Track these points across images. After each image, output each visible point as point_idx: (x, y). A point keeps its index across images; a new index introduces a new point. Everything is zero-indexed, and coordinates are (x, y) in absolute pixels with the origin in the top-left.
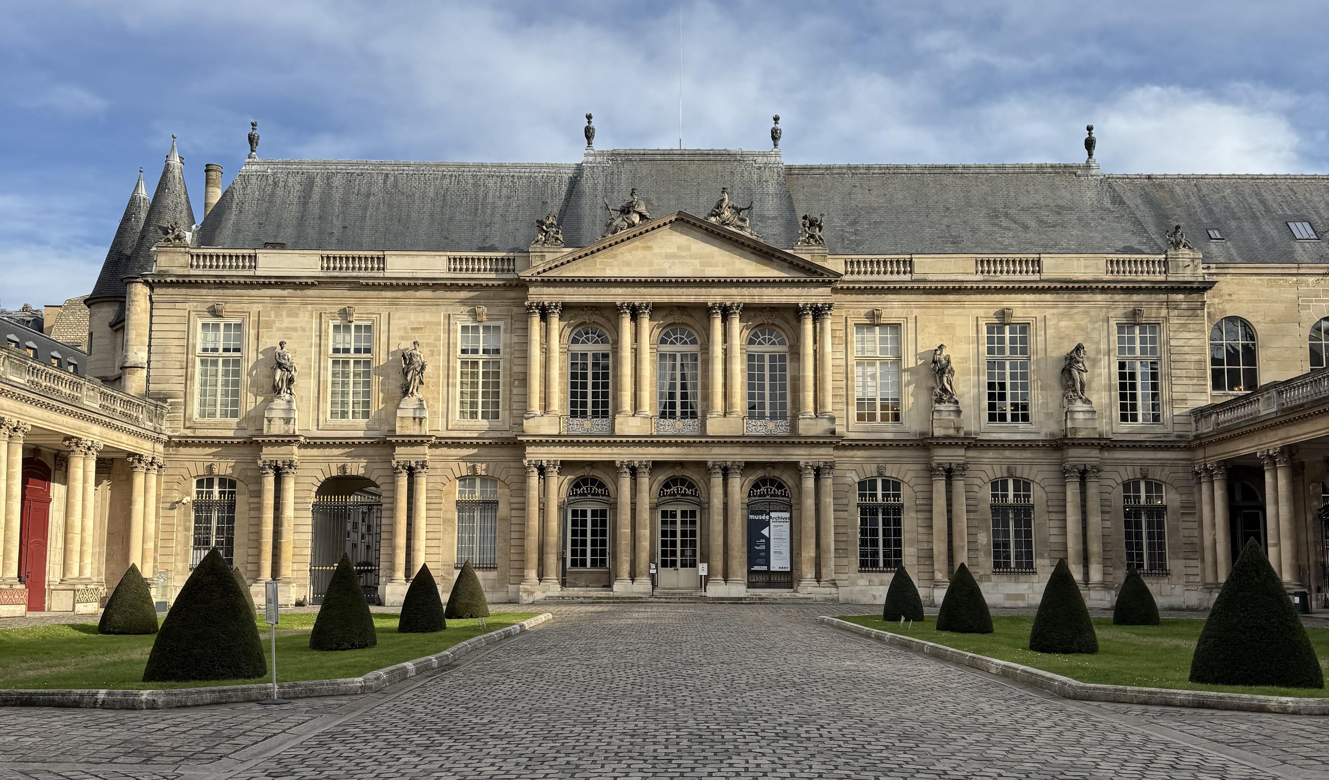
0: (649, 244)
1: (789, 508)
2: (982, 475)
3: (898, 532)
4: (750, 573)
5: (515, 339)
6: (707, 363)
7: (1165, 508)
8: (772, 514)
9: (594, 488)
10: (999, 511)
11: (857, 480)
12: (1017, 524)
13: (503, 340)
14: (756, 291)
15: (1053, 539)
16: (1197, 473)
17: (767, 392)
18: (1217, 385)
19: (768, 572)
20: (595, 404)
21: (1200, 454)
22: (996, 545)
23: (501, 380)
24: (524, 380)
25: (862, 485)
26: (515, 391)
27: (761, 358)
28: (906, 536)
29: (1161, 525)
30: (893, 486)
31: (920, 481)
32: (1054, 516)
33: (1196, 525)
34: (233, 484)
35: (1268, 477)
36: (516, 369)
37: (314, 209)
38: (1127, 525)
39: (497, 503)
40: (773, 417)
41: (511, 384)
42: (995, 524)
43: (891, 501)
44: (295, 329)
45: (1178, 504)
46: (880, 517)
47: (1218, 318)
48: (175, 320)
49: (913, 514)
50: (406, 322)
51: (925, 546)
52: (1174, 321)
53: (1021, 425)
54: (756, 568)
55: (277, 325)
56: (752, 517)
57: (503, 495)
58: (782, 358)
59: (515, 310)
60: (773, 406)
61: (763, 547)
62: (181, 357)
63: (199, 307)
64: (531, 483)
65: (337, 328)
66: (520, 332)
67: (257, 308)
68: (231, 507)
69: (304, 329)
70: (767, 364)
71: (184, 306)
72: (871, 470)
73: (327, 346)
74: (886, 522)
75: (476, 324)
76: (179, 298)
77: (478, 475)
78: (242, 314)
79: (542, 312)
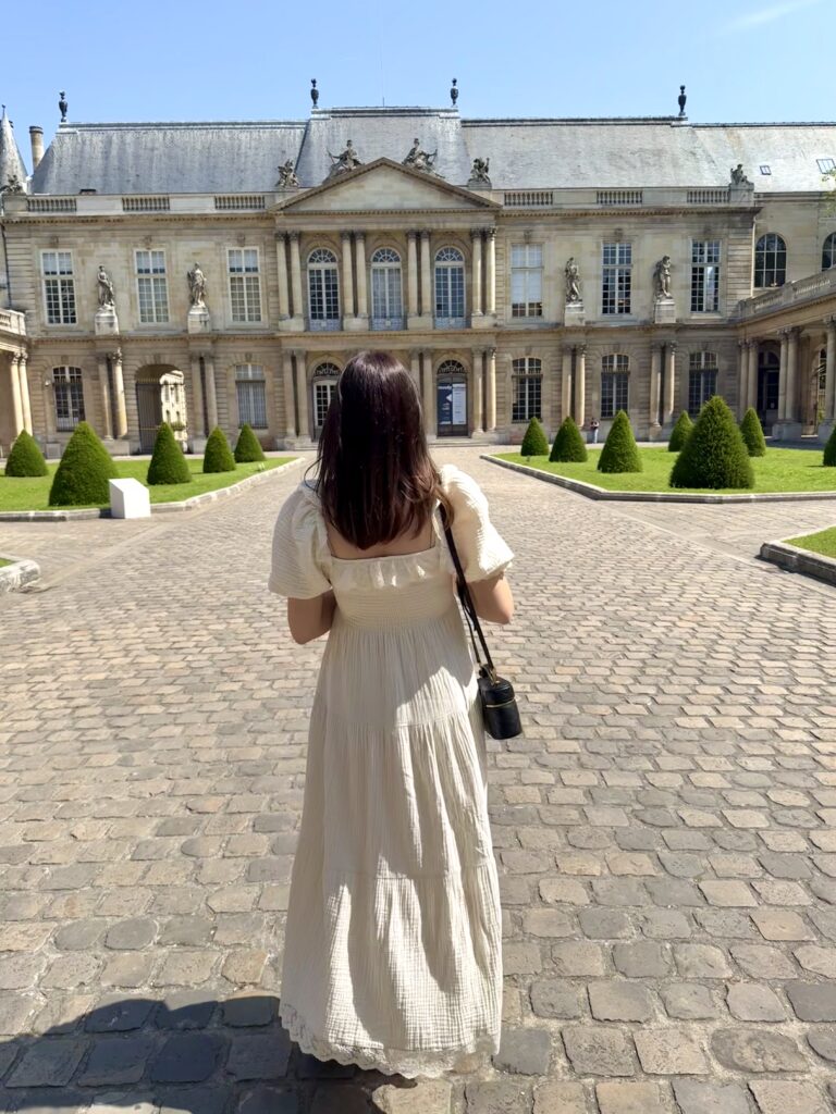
0: (362, 183)
1: (465, 380)
2: (597, 352)
3: (539, 395)
4: (439, 426)
5: (268, 260)
6: (406, 275)
7: (717, 370)
8: (454, 385)
10: (607, 377)
11: (511, 359)
12: (618, 386)
13: (259, 260)
14: (440, 218)
15: (642, 395)
16: (740, 346)
17: (450, 296)
18: (758, 284)
19: (452, 425)
20: (329, 309)
21: (742, 332)
22: (604, 401)
23: (260, 292)
24: (277, 292)
25: (515, 363)
26: (271, 300)
27: (445, 271)
28: (544, 397)
29: (713, 383)
30: (535, 363)
31: (554, 359)
32: (642, 379)
33: (736, 382)
34: (78, 371)
35: (783, 348)
36: (270, 283)
37: (114, 162)
38: (692, 383)
39: (264, 382)
40: (454, 316)
41: (268, 294)
42: (604, 386)
43: (535, 373)
44: (109, 256)
45: (726, 368)
46: (527, 385)
47: (762, 235)
48: (22, 251)
49: (549, 382)
50: (189, 248)
51: (557, 403)
52: (731, 237)
53: (625, 316)
54: (443, 423)
55: (96, 253)
56: (441, 388)
57: (268, 376)
58: (461, 270)
59: (267, 237)
60: (454, 307)
61: (447, 409)
62: (30, 279)
63: (39, 240)
64: (288, 367)
65: (138, 254)
66: (271, 255)
67: (80, 241)
68: (80, 388)
69: (115, 256)
70: (449, 275)
71: (28, 240)
72: (521, 353)
73: (133, 268)
74: (531, 388)
75: (237, 248)
76: (24, 234)
77: (248, 360)
78: (71, 245)
79: (287, 239)
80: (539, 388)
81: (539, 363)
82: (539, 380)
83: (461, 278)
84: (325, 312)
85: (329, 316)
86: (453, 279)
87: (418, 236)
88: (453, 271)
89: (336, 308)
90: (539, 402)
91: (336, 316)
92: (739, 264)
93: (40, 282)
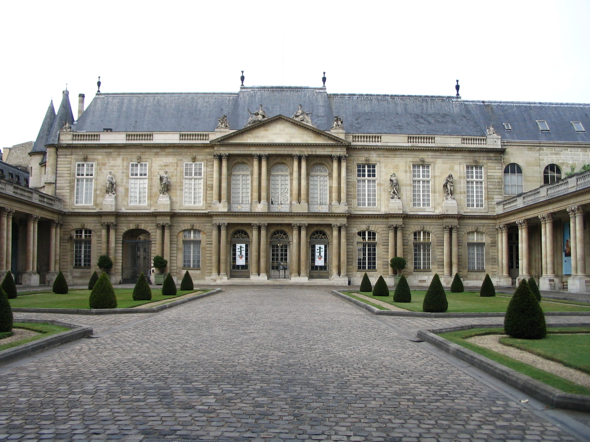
0: (267, 128)
1: (327, 244)
2: (410, 229)
3: (374, 254)
4: (310, 272)
5: (208, 170)
7: (484, 243)
9: (243, 235)
10: (417, 245)
11: (357, 232)
12: (424, 250)
13: (203, 169)
14: (314, 149)
15: (438, 257)
16: (497, 229)
17: (319, 193)
18: (506, 192)
20: (243, 198)
21: (498, 221)
23: (202, 188)
24: (212, 188)
25: (359, 234)
26: (208, 192)
27: (316, 178)
28: (377, 256)
29: (482, 251)
30: (372, 234)
31: (384, 232)
32: (438, 247)
33: (496, 251)
34: (90, 232)
36: (209, 183)
37: (124, 114)
38: (469, 251)
39: (200, 241)
40: (320, 204)
41: (207, 190)
42: (415, 250)
43: (372, 241)
44: (115, 166)
45: (489, 242)
46: (367, 248)
47: (507, 164)
48: (67, 163)
49: (381, 247)
50: (162, 162)
51: (386, 261)
52: (489, 165)
53: (427, 208)
55: (108, 164)
57: (203, 238)
58: (326, 178)
59: (209, 157)
60: (321, 199)
62: (69, 178)
63: (76, 157)
64: (215, 233)
65: (133, 165)
66: (210, 167)
67: (100, 157)
68: (90, 242)
69: (119, 166)
71: (70, 156)
72: (363, 227)
73: (129, 173)
74: (369, 250)
75: (191, 163)
76: (68, 153)
77: (192, 229)
78: (94, 160)
79: (220, 158)
80: (374, 250)
81: (374, 234)
82: (374, 245)
83: (326, 183)
85: (243, 203)
87: (300, 158)
88: (321, 178)
89: (247, 198)
90: (374, 259)
91: (248, 202)
92: (494, 180)
93: (74, 180)
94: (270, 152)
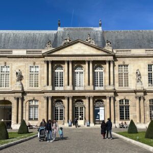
2: (147, 98)
3: (128, 112)
5: (42, 69)
8: (100, 108)
9: (60, 102)
11: (119, 100)
13: (39, 69)
14: (96, 58)
17: (99, 80)
19: (99, 121)
22: (150, 114)
23: (39, 78)
27: (97, 73)
28: (130, 112)
31: (134, 100)
36: (42, 76)
39: (38, 106)
41: (41, 79)
42: (150, 109)
46: (124, 108)
49: (132, 107)
50: (17, 65)
56: (95, 109)
58: (102, 73)
59: (42, 62)
60: (100, 83)
64: (45, 101)
70: (99, 74)
72: (122, 98)
74: (126, 109)
77: (34, 100)
79: (48, 63)
80: (128, 109)
81: (128, 101)
82: (128, 107)
83: (102, 75)
84: (59, 85)
85: (60, 86)
86: (100, 75)
87: (89, 62)
88: (100, 73)
89: (62, 84)
90: (129, 114)
91: (62, 86)
94: (74, 60)
